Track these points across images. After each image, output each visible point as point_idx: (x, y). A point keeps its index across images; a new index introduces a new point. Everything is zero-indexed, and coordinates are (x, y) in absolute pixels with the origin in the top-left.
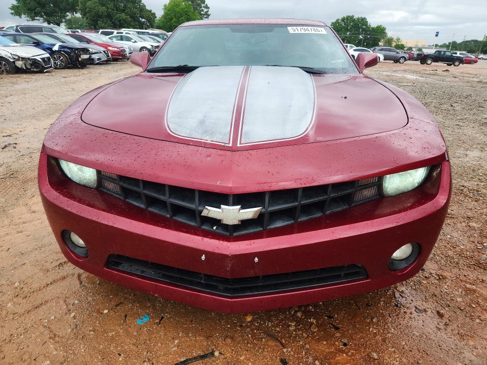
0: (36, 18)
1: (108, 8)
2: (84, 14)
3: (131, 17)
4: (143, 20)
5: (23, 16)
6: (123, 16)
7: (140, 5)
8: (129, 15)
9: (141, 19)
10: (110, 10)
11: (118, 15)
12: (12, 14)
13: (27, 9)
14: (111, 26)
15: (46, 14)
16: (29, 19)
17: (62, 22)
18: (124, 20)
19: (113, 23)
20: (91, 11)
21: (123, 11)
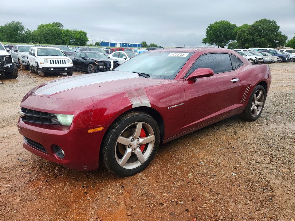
0: (213, 44)
1: (254, 36)
2: (238, 41)
3: (268, 40)
4: (277, 41)
5: (207, 43)
6: (263, 40)
7: (277, 33)
8: (267, 39)
9: (275, 40)
10: (255, 37)
11: (259, 40)
12: (202, 42)
13: (210, 40)
14: (253, 46)
15: (219, 42)
16: (209, 44)
17: (225, 45)
18: (263, 42)
19: (254, 44)
20: (243, 39)
21: (264, 37)
